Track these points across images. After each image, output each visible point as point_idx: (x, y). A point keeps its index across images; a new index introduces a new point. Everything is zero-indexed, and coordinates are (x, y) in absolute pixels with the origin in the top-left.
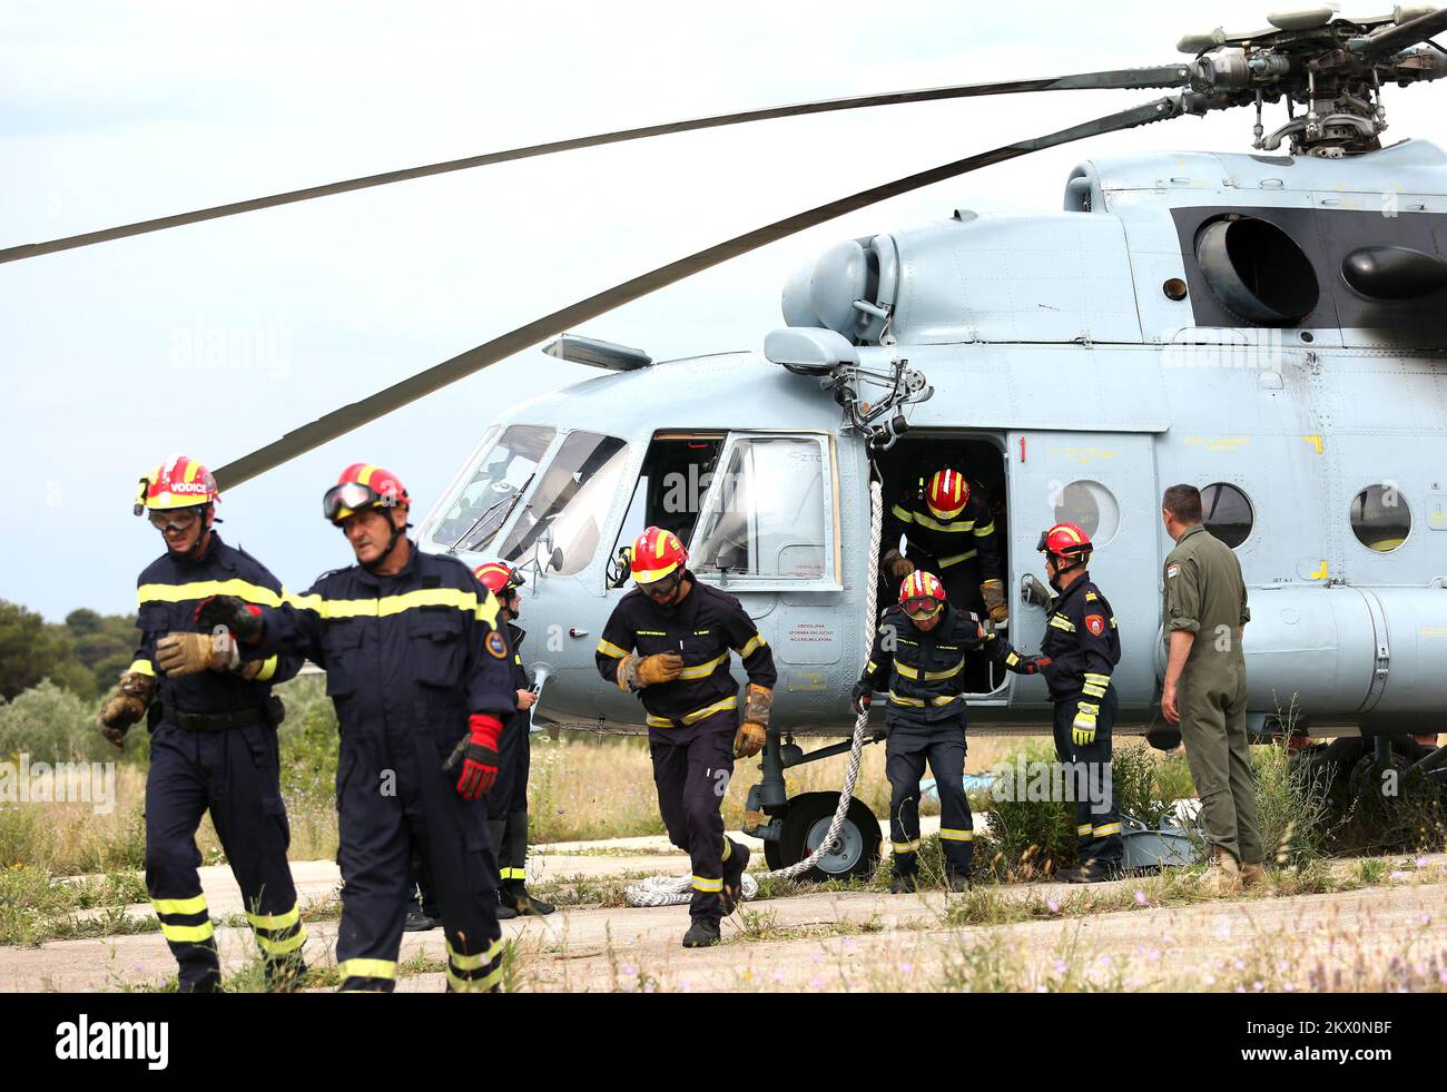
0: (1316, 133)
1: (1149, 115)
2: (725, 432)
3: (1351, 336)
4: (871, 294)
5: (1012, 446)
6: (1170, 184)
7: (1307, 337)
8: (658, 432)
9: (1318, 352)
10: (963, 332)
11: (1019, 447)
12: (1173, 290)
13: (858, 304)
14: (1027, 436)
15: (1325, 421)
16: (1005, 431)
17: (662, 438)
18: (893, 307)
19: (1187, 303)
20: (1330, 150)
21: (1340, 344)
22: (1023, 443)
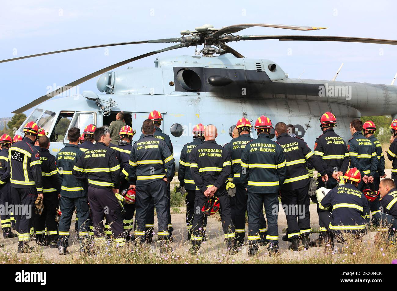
0: (206, 52)
1: (178, 47)
2: (75, 111)
3: (208, 94)
4: (109, 83)
5: (133, 115)
6: (174, 62)
7: (199, 94)
8: (61, 111)
9: (200, 97)
10: (127, 91)
11: (134, 116)
12: (171, 84)
13: (107, 85)
14: (136, 113)
15: (200, 111)
16: (132, 112)
17: (62, 112)
18: (114, 86)
19: (174, 86)
20: (210, 55)
21: (205, 95)
22: (135, 115)
